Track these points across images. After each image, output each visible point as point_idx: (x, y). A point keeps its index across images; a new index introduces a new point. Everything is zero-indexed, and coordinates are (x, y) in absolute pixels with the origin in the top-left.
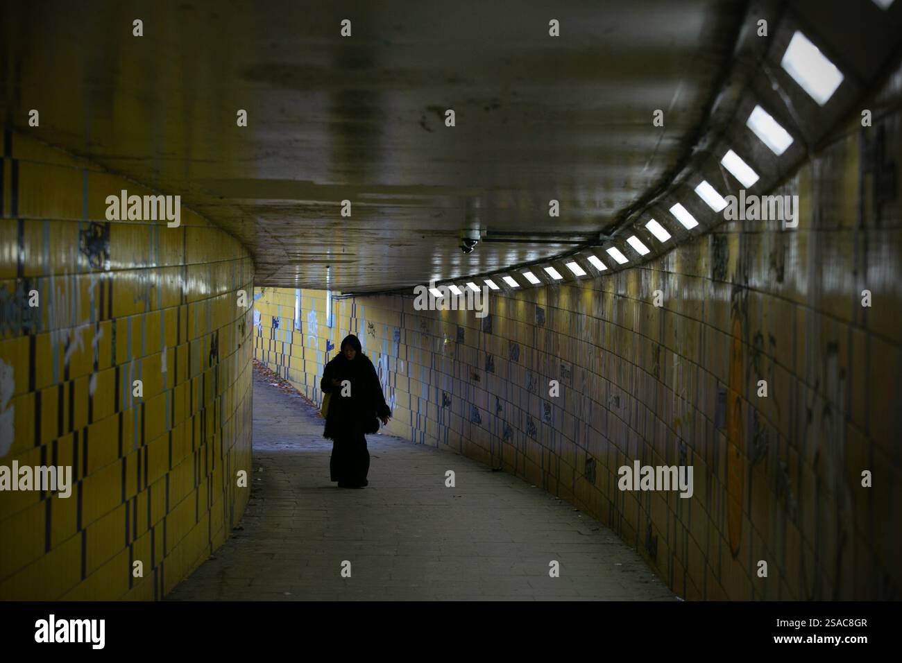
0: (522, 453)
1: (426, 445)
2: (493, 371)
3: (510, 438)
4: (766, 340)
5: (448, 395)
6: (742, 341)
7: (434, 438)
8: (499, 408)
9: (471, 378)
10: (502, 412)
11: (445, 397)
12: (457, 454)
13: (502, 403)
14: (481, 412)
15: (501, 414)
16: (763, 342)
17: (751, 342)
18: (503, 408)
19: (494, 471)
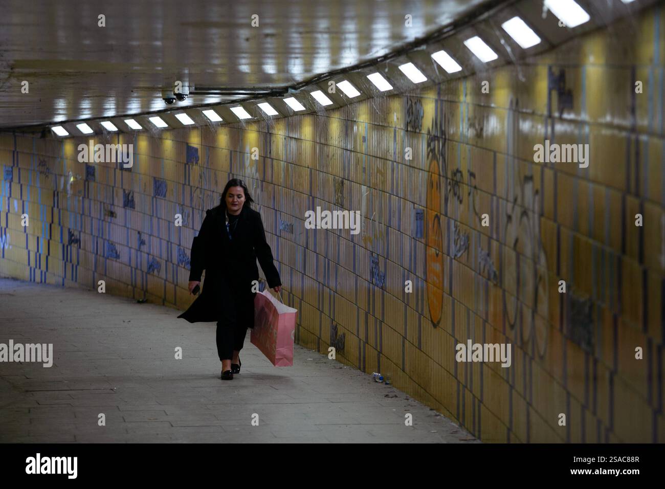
0: (173, 283)
1: (49, 284)
2: (133, 207)
3: (156, 271)
4: (466, 175)
5: (76, 233)
6: (440, 175)
7: (59, 276)
8: (142, 243)
9: (105, 215)
10: (145, 246)
11: (71, 235)
12: (89, 290)
13: (145, 237)
14: (118, 248)
15: (145, 248)
16: (462, 176)
17: (449, 175)
18: (147, 242)
19: (139, 302)
